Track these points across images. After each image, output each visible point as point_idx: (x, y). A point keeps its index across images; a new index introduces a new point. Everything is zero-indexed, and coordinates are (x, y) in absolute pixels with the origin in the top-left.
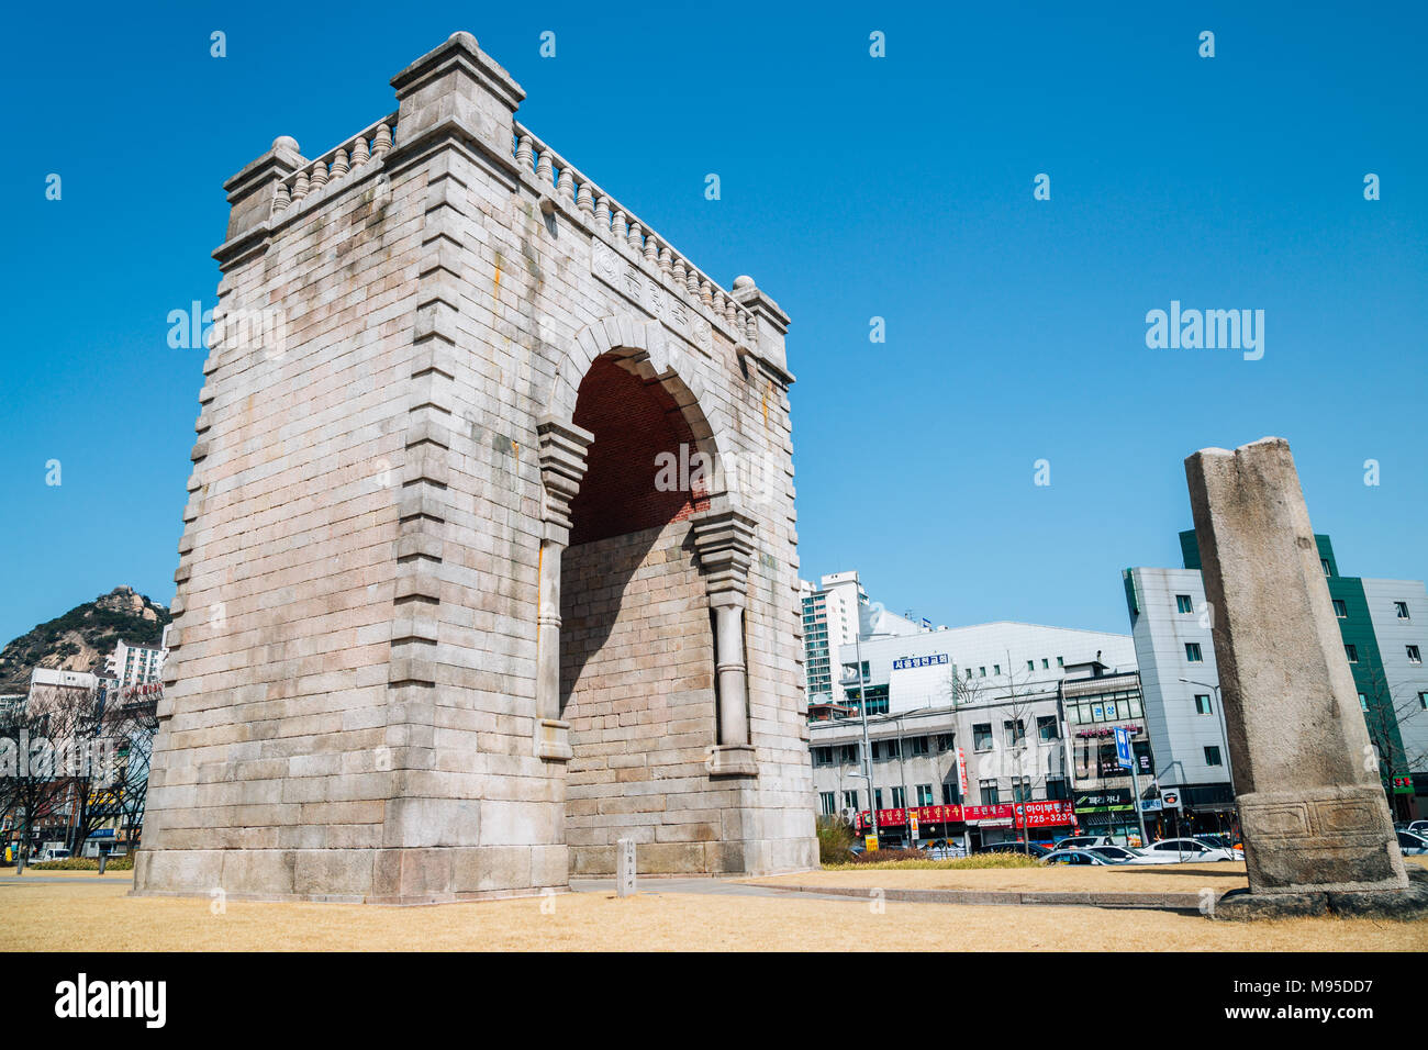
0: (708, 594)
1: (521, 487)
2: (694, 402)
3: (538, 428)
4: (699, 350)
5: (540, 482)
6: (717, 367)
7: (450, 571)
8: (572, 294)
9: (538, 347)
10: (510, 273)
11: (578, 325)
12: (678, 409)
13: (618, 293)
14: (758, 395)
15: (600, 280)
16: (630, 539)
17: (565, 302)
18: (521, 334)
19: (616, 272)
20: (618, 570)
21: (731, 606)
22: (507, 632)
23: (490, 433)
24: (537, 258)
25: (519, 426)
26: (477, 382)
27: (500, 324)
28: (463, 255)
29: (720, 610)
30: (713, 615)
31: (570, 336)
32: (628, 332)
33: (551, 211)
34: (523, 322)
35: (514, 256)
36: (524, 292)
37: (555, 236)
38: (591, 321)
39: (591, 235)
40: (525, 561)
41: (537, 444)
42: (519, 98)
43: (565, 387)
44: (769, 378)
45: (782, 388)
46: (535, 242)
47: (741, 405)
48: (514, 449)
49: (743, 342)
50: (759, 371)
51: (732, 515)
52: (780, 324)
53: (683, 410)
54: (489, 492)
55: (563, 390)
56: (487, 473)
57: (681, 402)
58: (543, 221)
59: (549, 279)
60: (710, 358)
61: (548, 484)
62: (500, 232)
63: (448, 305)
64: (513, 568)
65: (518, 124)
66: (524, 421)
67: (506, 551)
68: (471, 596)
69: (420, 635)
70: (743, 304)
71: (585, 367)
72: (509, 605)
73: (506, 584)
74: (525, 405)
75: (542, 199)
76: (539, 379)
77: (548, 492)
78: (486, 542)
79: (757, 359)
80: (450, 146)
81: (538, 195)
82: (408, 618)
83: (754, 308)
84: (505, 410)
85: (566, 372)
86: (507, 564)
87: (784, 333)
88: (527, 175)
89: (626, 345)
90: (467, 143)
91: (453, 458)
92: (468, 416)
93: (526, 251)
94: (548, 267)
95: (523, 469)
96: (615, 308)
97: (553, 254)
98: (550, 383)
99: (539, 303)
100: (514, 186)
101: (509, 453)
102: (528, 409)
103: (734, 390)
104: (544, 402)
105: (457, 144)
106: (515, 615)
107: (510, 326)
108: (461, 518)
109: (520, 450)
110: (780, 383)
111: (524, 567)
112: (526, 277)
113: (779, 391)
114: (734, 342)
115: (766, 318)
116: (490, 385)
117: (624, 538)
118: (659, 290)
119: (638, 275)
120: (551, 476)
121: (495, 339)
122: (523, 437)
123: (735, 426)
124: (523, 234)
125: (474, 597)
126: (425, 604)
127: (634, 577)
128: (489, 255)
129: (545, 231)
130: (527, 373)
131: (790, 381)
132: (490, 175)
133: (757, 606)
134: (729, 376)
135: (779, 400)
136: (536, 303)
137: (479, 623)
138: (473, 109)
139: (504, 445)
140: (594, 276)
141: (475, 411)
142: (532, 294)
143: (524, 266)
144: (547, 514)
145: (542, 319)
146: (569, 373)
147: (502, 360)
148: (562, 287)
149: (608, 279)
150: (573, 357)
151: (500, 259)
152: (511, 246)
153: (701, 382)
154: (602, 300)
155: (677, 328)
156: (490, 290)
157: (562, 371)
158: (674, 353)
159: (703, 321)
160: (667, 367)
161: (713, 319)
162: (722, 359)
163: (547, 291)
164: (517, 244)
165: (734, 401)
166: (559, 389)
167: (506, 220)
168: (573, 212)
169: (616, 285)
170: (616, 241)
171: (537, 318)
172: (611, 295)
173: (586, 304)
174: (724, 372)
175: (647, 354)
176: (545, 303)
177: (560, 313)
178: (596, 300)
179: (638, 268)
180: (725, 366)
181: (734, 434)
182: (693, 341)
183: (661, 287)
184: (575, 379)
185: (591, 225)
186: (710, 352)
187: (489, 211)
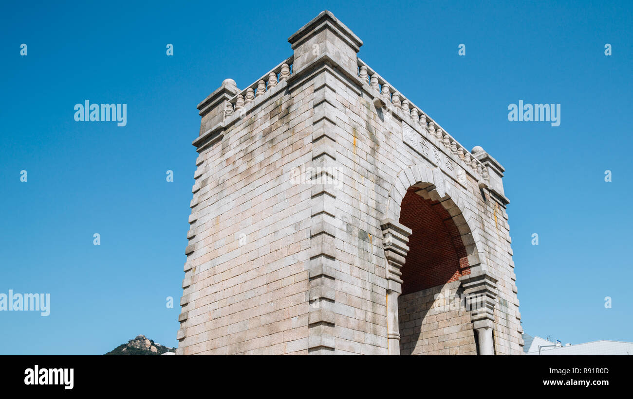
0: (473, 321)
1: (374, 260)
2: (460, 214)
3: (381, 226)
4: (460, 185)
5: (384, 257)
6: (470, 194)
7: (339, 307)
8: (394, 152)
9: (379, 181)
10: (361, 139)
11: (398, 170)
12: (450, 218)
13: (417, 152)
14: (491, 210)
15: (408, 145)
16: (425, 293)
17: (390, 156)
18: (369, 174)
19: (415, 141)
20: (418, 310)
21: (486, 328)
22: (372, 343)
23: (356, 229)
24: (374, 132)
25: (371, 225)
26: (348, 200)
27: (358, 168)
28: (336, 129)
29: (480, 330)
30: (476, 334)
31: (395, 176)
32: (424, 174)
33: (380, 106)
34: (370, 167)
35: (362, 130)
36: (369, 150)
37: (383, 120)
38: (405, 167)
39: (401, 120)
40: (379, 302)
41: (381, 236)
42: (360, 45)
43: (394, 204)
44: (496, 201)
45: (503, 206)
46: (373, 123)
47: (483, 216)
48: (369, 238)
49: (482, 181)
50: (491, 197)
51: (484, 276)
52: (499, 172)
53: (454, 218)
54: (357, 262)
55: (393, 205)
56: (356, 252)
57: (452, 214)
58: (376, 112)
59: (381, 144)
60: (466, 189)
61: (388, 258)
62: (354, 117)
63: (330, 156)
64: (373, 305)
65: (359, 59)
66: (374, 222)
67: (368, 296)
68: (351, 322)
69: (326, 345)
70: (480, 160)
71: (404, 193)
72: (372, 327)
73: (370, 315)
74: (374, 213)
75: (375, 99)
76: (380, 199)
77: (389, 263)
78: (358, 292)
79: (489, 191)
80: (326, 69)
81: (372, 98)
82: (318, 335)
83: (486, 163)
84: (364, 216)
85: (394, 195)
86: (369, 304)
87: (501, 176)
88: (366, 87)
89: (423, 181)
90: (334, 68)
91: (337, 243)
92: (344, 219)
93: (368, 128)
94: (380, 137)
95: (375, 249)
96: (417, 161)
97: (383, 130)
98: (386, 201)
100: (360, 92)
101: (367, 240)
102: (375, 216)
103: (479, 207)
104: (383, 211)
105: (329, 68)
106: (375, 333)
107: (363, 169)
108: (344, 277)
109: (373, 239)
110: (502, 204)
111: (378, 305)
112: (369, 142)
113: (502, 208)
114: (477, 181)
115: (492, 168)
116: (355, 202)
117: (421, 293)
118: (438, 152)
119: (427, 143)
120: (390, 254)
121: (355, 176)
122: (374, 231)
123: (482, 227)
124: (366, 118)
125: (353, 323)
126: (327, 327)
127: (428, 314)
128: (348, 129)
129: (377, 117)
130: (374, 195)
131: (507, 203)
132: (347, 86)
133: (499, 328)
134: (476, 199)
135: (502, 213)
136: (376, 157)
137: (356, 338)
138: (336, 50)
139: (364, 236)
140: (404, 143)
141: (348, 216)
142: (374, 150)
143: (368, 136)
144: (389, 275)
145: (380, 165)
146: (396, 196)
147: (360, 188)
148: (388, 148)
149: (412, 144)
150: (397, 187)
151: (355, 132)
152: (361, 125)
153: (462, 203)
154: (409, 156)
155: (449, 173)
156: (352, 148)
157: (392, 195)
158: (448, 186)
159: (461, 169)
160: (445, 194)
161: (466, 168)
162: (472, 190)
163: (381, 150)
164: (364, 124)
165: (480, 213)
166: (391, 205)
167: (357, 111)
168: (391, 107)
169: (416, 148)
170: (414, 124)
171: (376, 165)
172: (413, 153)
173: (401, 158)
174: (474, 198)
175: (434, 186)
176: (380, 157)
177: (388, 163)
178: (406, 156)
179: (426, 139)
180: (474, 194)
181: (482, 232)
182: (457, 180)
183: (439, 150)
184: (399, 200)
185: (401, 115)
186: (466, 186)
187: (348, 106)
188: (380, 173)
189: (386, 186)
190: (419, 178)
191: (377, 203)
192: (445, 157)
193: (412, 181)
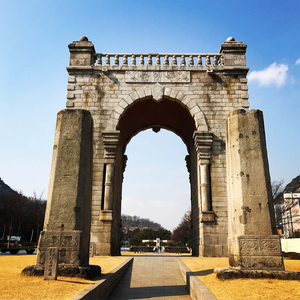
1: (96, 152)
4: (182, 83)
6: (194, 85)
9: (103, 113)
10: (91, 97)
11: (119, 100)
13: (138, 83)
14: (223, 84)
15: (130, 83)
18: (95, 112)
19: (136, 77)
24: (102, 88)
25: (96, 136)
28: (74, 100)
31: (116, 104)
32: (142, 93)
34: (96, 108)
35: (93, 92)
36: (97, 100)
37: (110, 79)
38: (125, 97)
39: (125, 71)
41: (103, 139)
43: (113, 120)
44: (231, 75)
47: (210, 92)
49: (211, 69)
50: (225, 75)
58: (104, 77)
59: (107, 92)
60: (189, 83)
61: (106, 149)
62: (87, 88)
71: (122, 111)
76: (103, 121)
77: (107, 151)
79: (222, 71)
81: (102, 70)
83: (222, 51)
88: (97, 67)
89: (141, 97)
93: (97, 89)
94: (106, 89)
95: (97, 147)
96: (137, 88)
98: (108, 121)
99: (103, 100)
102: (99, 131)
103: (206, 88)
104: (105, 127)
106: (94, 185)
109: (96, 142)
110: (240, 74)
111: (97, 172)
112: (97, 96)
113: (239, 77)
114: (206, 71)
115: (230, 52)
118: (159, 73)
119: (148, 73)
122: (97, 139)
123: (206, 101)
124: (96, 84)
128: (83, 96)
129: (105, 79)
130: (99, 121)
132: (83, 74)
138: (76, 60)
140: (127, 83)
142: (100, 99)
143: (96, 93)
144: (107, 156)
145: (104, 105)
146: (114, 116)
148: (112, 92)
149: (132, 81)
150: (116, 110)
151: (87, 95)
152: (92, 90)
153: (183, 94)
154: (130, 88)
155: (169, 81)
156: (84, 105)
157: (112, 116)
158: (167, 90)
159: (185, 72)
160: (163, 96)
161: (191, 69)
162: (198, 80)
163: (106, 96)
164: (94, 88)
165: (206, 92)
166: (110, 122)
167: (90, 84)
168: (116, 69)
169: (137, 81)
170: (136, 67)
171: (102, 105)
172: (134, 85)
173: (123, 92)
174: (199, 84)
175: (152, 96)
176: (105, 100)
177: (111, 100)
178: (127, 89)
179: (147, 71)
180: (200, 82)
181: (205, 104)
182: (178, 82)
183: (160, 71)
184: (117, 116)
185: (124, 68)
186: (189, 81)
187: (83, 84)
188: (104, 108)
189: (108, 113)
190: (137, 98)
191: (101, 124)
192: (166, 73)
193: (131, 102)
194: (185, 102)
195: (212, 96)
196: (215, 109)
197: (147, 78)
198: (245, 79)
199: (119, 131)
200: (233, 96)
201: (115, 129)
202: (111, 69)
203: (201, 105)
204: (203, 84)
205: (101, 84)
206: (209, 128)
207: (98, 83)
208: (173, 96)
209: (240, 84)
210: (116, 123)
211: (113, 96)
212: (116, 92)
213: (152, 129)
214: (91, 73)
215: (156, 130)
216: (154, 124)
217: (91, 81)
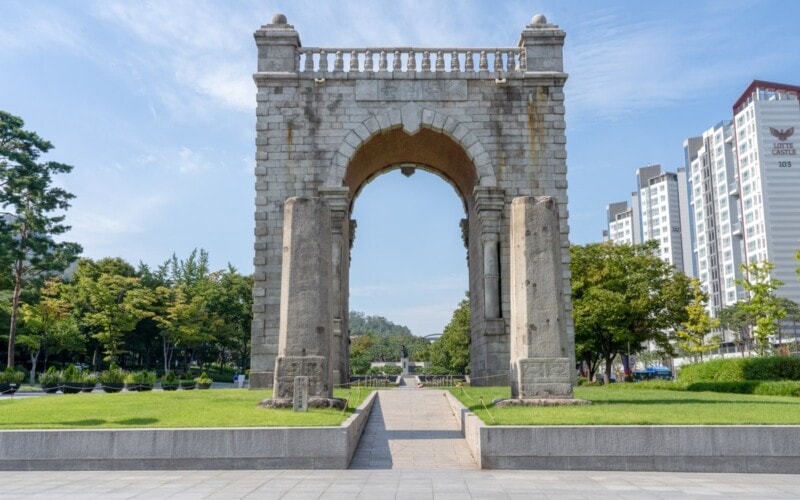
3: (319, 194)
4: (455, 101)
6: (473, 104)
9: (319, 155)
10: (298, 128)
11: (346, 133)
13: (378, 101)
14: (523, 103)
15: (362, 101)
18: (307, 154)
19: (375, 90)
24: (315, 112)
27: (293, 155)
28: (270, 134)
29: (484, 245)
31: (340, 140)
32: (385, 120)
34: (307, 148)
35: (302, 119)
36: (307, 133)
37: (328, 94)
38: (354, 126)
39: (355, 80)
44: (537, 87)
45: (555, 87)
47: (502, 118)
49: (502, 76)
50: (525, 87)
55: (335, 170)
58: (319, 91)
59: (324, 118)
60: (466, 101)
62: (289, 112)
63: (262, 161)
66: (310, 194)
71: (352, 153)
74: (311, 186)
76: (319, 172)
81: (314, 80)
84: (299, 193)
88: (304, 74)
89: (383, 127)
91: (270, 223)
92: (277, 204)
93: (308, 113)
94: (323, 113)
96: (376, 111)
97: (326, 104)
98: (327, 170)
99: (318, 133)
102: (314, 187)
103: (494, 110)
104: (323, 180)
107: (300, 153)
110: (552, 85)
112: (308, 126)
113: (550, 91)
114: (494, 80)
115: (536, 45)
116: (289, 186)
118: (413, 83)
119: (392, 84)
121: (292, 164)
123: (494, 133)
124: (305, 104)
128: (283, 126)
129: (321, 96)
130: (312, 171)
135: (551, 97)
136: (315, 135)
138: (269, 60)
140: (358, 101)
141: (281, 200)
142: (313, 132)
143: (306, 120)
145: (319, 141)
146: (339, 160)
147: (295, 172)
148: (333, 119)
149: (368, 98)
150: (342, 151)
151: (291, 125)
152: (298, 115)
153: (455, 121)
154: (364, 112)
155: (431, 98)
156: (286, 142)
157: (334, 161)
158: (428, 113)
159: (458, 82)
160: (421, 125)
161: (468, 76)
162: (480, 97)
163: (323, 126)
164: (302, 112)
165: (494, 118)
166: (332, 171)
167: (294, 104)
168: (338, 76)
169: (375, 98)
170: (374, 73)
171: (317, 142)
172: (372, 105)
173: (352, 119)
174: (482, 103)
175: (402, 125)
176: (321, 132)
177: (333, 133)
178: (360, 113)
179: (393, 79)
180: (485, 99)
181: (493, 139)
182: (447, 99)
183: (415, 80)
184: (344, 162)
185: (353, 75)
186: (465, 98)
187: (283, 105)
188: (321, 147)
189: (329, 156)
190: (376, 129)
191: (316, 175)
192: (426, 83)
193: (366, 135)
194: (459, 136)
195: (506, 126)
196: (509, 147)
197: (393, 93)
198: (560, 95)
199: (347, 188)
200: (541, 125)
201: (340, 185)
202: (331, 77)
203: (486, 140)
204: (488, 104)
205: (314, 104)
206: (499, 180)
207: (308, 102)
208: (437, 125)
209: (551, 103)
210: (342, 173)
211: (336, 125)
212: (341, 119)
213: (399, 170)
214: (296, 84)
215: (408, 172)
216: (403, 163)
217: (296, 99)
